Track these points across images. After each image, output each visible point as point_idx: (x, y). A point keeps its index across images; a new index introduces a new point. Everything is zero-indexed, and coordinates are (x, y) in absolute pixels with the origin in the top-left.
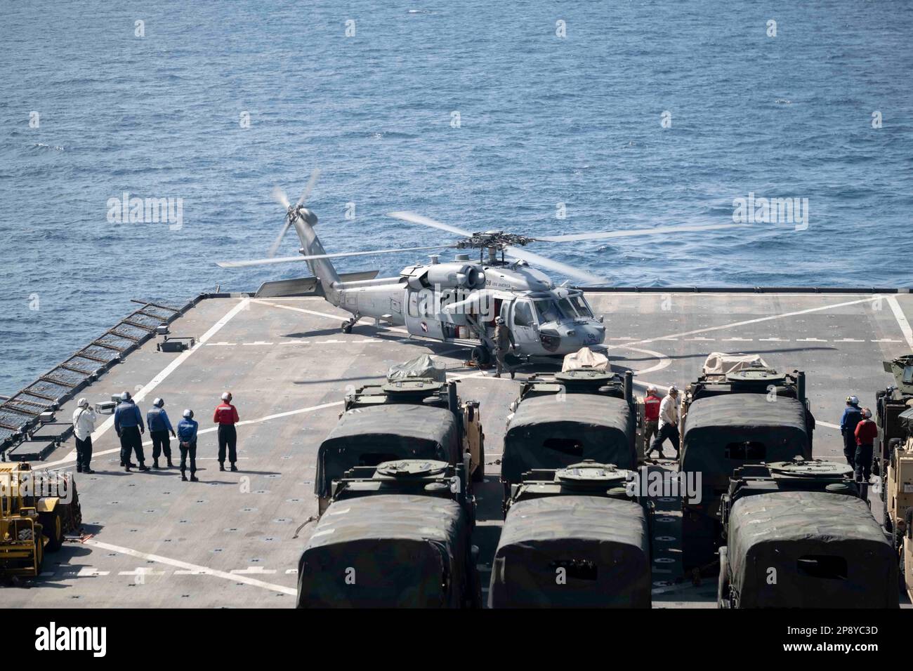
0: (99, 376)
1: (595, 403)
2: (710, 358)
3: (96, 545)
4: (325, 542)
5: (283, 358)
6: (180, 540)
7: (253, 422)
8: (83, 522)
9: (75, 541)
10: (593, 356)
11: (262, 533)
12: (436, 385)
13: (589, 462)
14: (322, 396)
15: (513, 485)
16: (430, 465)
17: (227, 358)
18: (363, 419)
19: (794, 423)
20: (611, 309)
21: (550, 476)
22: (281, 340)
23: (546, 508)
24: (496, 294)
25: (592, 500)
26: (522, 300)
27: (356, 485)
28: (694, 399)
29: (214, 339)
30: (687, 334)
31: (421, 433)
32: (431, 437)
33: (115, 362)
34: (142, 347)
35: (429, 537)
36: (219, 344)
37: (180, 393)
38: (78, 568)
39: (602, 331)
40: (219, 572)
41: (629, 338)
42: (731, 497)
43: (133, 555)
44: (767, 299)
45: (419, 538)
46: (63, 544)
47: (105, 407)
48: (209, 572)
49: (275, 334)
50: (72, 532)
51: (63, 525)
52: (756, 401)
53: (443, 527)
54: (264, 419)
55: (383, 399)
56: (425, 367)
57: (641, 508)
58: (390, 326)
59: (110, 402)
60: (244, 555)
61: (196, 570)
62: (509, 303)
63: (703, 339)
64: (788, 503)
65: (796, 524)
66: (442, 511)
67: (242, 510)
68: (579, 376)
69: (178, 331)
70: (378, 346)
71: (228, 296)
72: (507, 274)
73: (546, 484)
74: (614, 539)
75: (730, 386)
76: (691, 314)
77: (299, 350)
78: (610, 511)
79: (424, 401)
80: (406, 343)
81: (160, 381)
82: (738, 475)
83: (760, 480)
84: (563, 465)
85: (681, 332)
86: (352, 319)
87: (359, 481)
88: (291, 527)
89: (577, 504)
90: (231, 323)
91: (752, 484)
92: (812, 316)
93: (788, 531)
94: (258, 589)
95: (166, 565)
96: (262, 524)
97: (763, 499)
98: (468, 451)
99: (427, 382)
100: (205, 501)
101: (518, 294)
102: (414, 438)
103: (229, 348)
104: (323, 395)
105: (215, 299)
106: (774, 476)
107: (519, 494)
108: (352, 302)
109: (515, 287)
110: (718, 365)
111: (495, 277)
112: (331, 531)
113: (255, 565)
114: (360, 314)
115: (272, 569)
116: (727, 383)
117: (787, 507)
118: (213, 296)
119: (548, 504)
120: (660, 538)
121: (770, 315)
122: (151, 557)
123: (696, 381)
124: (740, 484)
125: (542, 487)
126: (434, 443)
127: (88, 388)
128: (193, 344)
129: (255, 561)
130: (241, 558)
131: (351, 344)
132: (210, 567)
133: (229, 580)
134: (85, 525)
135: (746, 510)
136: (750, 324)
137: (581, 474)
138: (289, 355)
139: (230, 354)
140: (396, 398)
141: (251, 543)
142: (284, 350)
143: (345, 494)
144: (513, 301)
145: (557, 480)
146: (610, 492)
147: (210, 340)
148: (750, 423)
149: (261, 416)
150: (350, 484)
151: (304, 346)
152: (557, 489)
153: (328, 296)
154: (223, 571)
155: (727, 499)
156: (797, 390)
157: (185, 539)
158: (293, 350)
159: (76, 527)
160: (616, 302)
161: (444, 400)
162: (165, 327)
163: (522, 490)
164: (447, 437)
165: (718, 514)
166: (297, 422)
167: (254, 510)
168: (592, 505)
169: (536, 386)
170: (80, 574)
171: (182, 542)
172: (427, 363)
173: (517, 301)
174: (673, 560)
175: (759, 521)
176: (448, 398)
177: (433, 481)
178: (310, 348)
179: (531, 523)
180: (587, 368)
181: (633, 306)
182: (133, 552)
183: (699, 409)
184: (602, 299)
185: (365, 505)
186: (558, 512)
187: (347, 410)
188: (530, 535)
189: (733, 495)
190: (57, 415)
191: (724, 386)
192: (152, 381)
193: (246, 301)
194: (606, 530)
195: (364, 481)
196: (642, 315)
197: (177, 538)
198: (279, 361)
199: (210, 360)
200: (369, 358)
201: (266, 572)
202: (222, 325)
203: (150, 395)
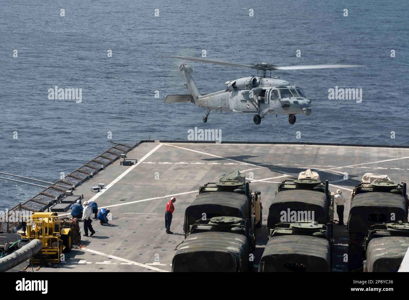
0: (94, 175)
1: (311, 194)
2: (364, 176)
3: (87, 250)
4: (185, 251)
5: (176, 170)
7: (161, 198)
8: (81, 240)
9: (77, 248)
10: (312, 173)
11: (161, 247)
12: (240, 184)
14: (191, 187)
15: (271, 229)
16: (234, 219)
17: (151, 169)
18: (206, 198)
19: (400, 206)
20: (324, 153)
21: (288, 226)
22: (176, 162)
23: (284, 240)
25: (306, 238)
27: (200, 227)
28: (356, 193)
29: (146, 160)
30: (358, 165)
31: (232, 205)
32: (236, 207)
33: (102, 169)
34: (114, 163)
35: (231, 251)
36: (148, 163)
37: (129, 184)
38: (78, 260)
40: (140, 264)
41: (332, 166)
42: (369, 238)
44: (395, 150)
45: (226, 251)
46: (72, 249)
47: (95, 189)
48: (136, 264)
49: (174, 159)
50: (76, 244)
51: (72, 240)
52: (384, 196)
53: (238, 246)
55: (216, 189)
56: (236, 176)
57: (328, 242)
59: (97, 187)
60: (152, 257)
61: (130, 263)
63: (365, 167)
64: (394, 242)
65: (397, 251)
66: (238, 240)
67: (153, 237)
68: (304, 182)
69: (130, 156)
70: (219, 166)
71: (153, 141)
73: (285, 229)
74: (314, 255)
75: (372, 188)
76: (360, 156)
77: (183, 167)
78: (313, 242)
79: (234, 190)
81: (120, 178)
82: (372, 228)
83: (382, 231)
85: (355, 164)
87: (202, 225)
88: (174, 245)
89: (299, 239)
90: (154, 154)
91: (378, 233)
93: (393, 254)
95: (117, 260)
96: (161, 243)
97: (382, 240)
98: (254, 214)
99: (236, 182)
100: (137, 232)
102: (228, 207)
103: (153, 165)
104: (193, 187)
105: (148, 143)
106: (389, 229)
107: (273, 233)
110: (369, 179)
112: (188, 247)
113: (157, 262)
115: (164, 263)
117: (393, 244)
118: (147, 141)
119: (285, 238)
120: (339, 256)
121: (396, 158)
122: (111, 256)
123: (358, 185)
124: (373, 232)
126: (237, 209)
127: (88, 180)
128: (136, 162)
130: (150, 258)
131: (207, 165)
132: (137, 262)
133: (145, 268)
135: (375, 244)
136: (387, 162)
137: (301, 225)
138: (179, 169)
139: (153, 167)
140: (222, 189)
141: (156, 252)
142: (177, 166)
143: (196, 231)
145: (291, 228)
146: (315, 234)
147: (144, 161)
148: (381, 206)
149: (164, 195)
150: (198, 226)
151: (186, 165)
152: (290, 232)
154: (142, 263)
155: (367, 239)
156: (403, 191)
157: (126, 249)
158: (181, 167)
159: (78, 242)
160: (327, 150)
161: (243, 190)
162: (124, 154)
163: (275, 231)
164: (243, 207)
165: (363, 245)
166: (180, 199)
167: (158, 237)
168: (306, 240)
169: (285, 185)
170: (79, 263)
171: (125, 250)
172: (237, 174)
174: (344, 266)
175: (380, 249)
176: (245, 190)
177: (235, 226)
178: (188, 166)
179: (278, 246)
180: (308, 178)
181: (334, 152)
182: (103, 254)
183: (358, 198)
184: (321, 148)
186: (290, 242)
187: (200, 194)
189: (370, 237)
190: (74, 192)
191: (370, 188)
192: (117, 178)
193: (161, 144)
194: (311, 251)
195: (204, 225)
196: (338, 156)
197: (123, 248)
198: (174, 171)
199: (144, 170)
200: (214, 171)
201: (161, 265)
202: (150, 155)
203: (115, 185)
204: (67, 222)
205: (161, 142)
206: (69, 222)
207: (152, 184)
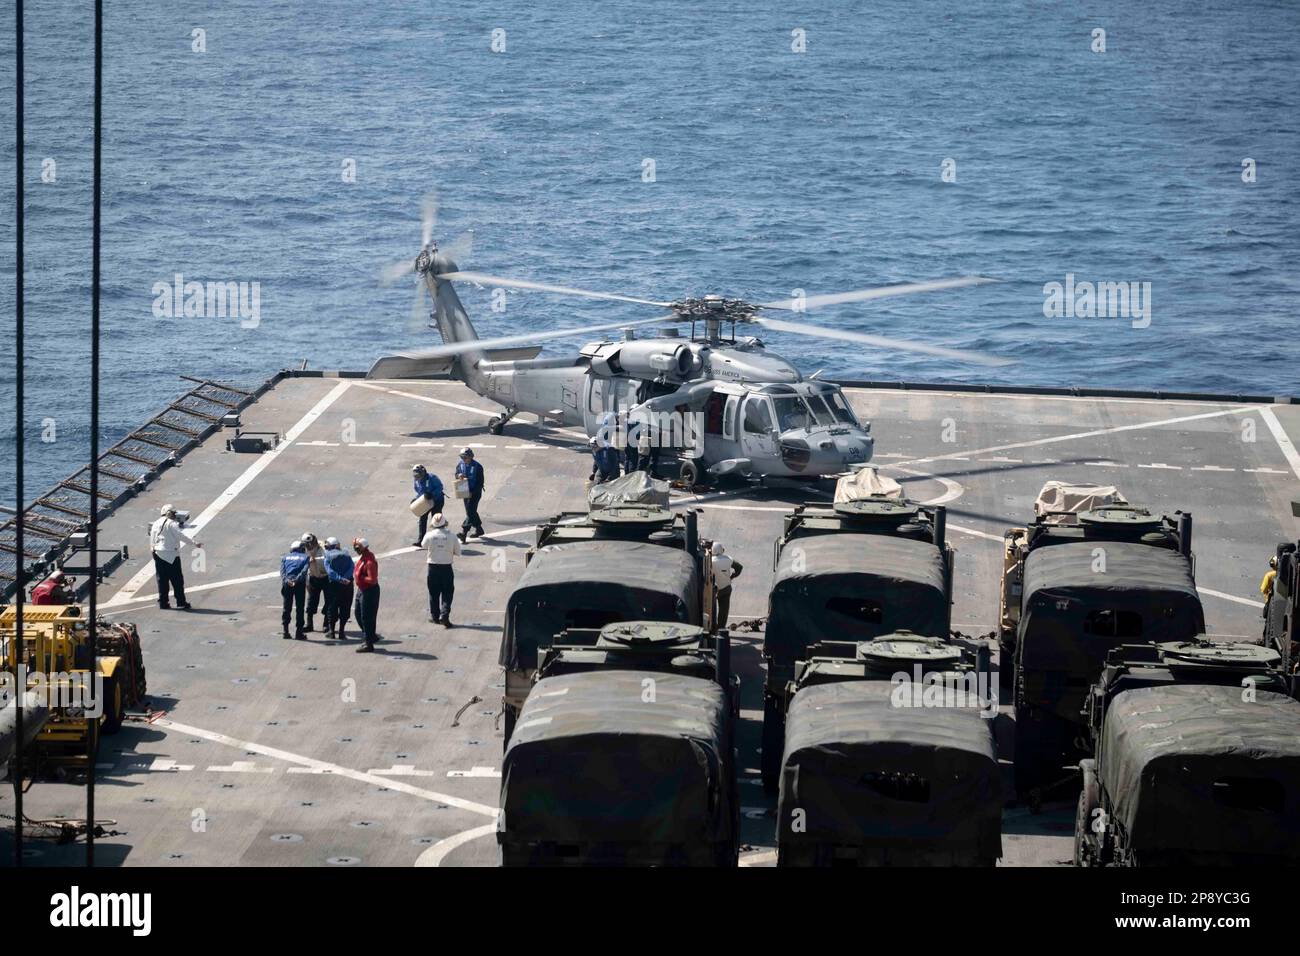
0: (147, 484)
1: (895, 549)
2: (1045, 489)
3: (170, 727)
4: (541, 735)
6: (291, 723)
8: (147, 693)
9: (139, 720)
10: (879, 481)
11: (407, 718)
12: (665, 515)
13: (903, 633)
15: (798, 662)
16: (677, 629)
17: (328, 465)
18: (567, 561)
19: (1183, 587)
21: (850, 652)
22: (403, 441)
23: (848, 697)
24: (720, 387)
26: (754, 396)
27: (572, 655)
28: (1033, 547)
29: (306, 435)
30: (982, 451)
31: (654, 583)
32: (669, 590)
33: (169, 464)
34: (205, 444)
35: (689, 733)
36: (315, 443)
37: (266, 511)
38: (149, 759)
39: (870, 444)
40: (352, 771)
41: (900, 456)
42: (1106, 690)
43: (226, 743)
44: (1089, 405)
45: (676, 734)
46: (123, 724)
48: (338, 770)
49: (394, 431)
50: (133, 707)
51: (123, 696)
52: (1124, 553)
53: (705, 718)
54: (393, 553)
55: (590, 533)
58: (559, 426)
60: (384, 748)
61: (319, 767)
62: (737, 399)
63: (1006, 459)
64: (1193, 702)
65: (1209, 732)
66: (701, 696)
67: (374, 684)
68: (868, 509)
69: (253, 422)
70: (544, 455)
71: (319, 374)
72: (735, 358)
73: (844, 662)
74: (955, 744)
75: (1082, 530)
76: (984, 424)
77: (430, 457)
79: (650, 537)
80: (582, 451)
81: (235, 495)
82: (1116, 659)
83: (1149, 667)
84: (868, 637)
85: (972, 449)
86: (503, 415)
87: (577, 650)
88: (446, 710)
90: (327, 414)
91: (1137, 672)
92: (1156, 433)
93: (1201, 741)
94: (410, 797)
95: (274, 759)
96: (405, 704)
97: (1154, 695)
99: (652, 510)
100: (320, 668)
101: (750, 387)
102: (645, 590)
103: (329, 450)
105: (301, 378)
106: (1168, 661)
107: (806, 675)
108: (506, 390)
109: (748, 378)
110: (1059, 499)
111: (718, 362)
112: (547, 720)
113: (403, 763)
114: (517, 408)
115: (427, 769)
116: (1080, 526)
117: (1192, 708)
118: (297, 374)
119: (848, 690)
121: (1096, 429)
122: (252, 747)
123: (1034, 521)
124: (1120, 672)
125: (838, 666)
126: (674, 597)
127: (132, 500)
128: (277, 442)
129: (401, 758)
130: (381, 753)
131: (504, 450)
132: (338, 763)
133: (368, 784)
134: (150, 697)
135: (1133, 709)
136: (1070, 440)
137: (894, 649)
139: (331, 458)
140: (609, 531)
141: (393, 731)
142: (409, 456)
143: (557, 668)
144: (743, 397)
145: (859, 657)
147: (300, 438)
148: (1120, 584)
149: (387, 550)
150: (565, 653)
152: (860, 670)
153: (471, 380)
154: (357, 769)
155: (1099, 692)
156: (1179, 540)
157: (297, 723)
158: (421, 456)
159: (139, 700)
160: (876, 402)
161: (679, 536)
162: (235, 416)
163: (810, 670)
164: (688, 590)
165: (1082, 712)
167: (392, 684)
169: (806, 520)
170: (153, 767)
171: (293, 727)
172: (644, 483)
173: (749, 397)
175: (1154, 725)
176: (684, 535)
177: (684, 652)
178: (444, 455)
179: (833, 718)
180: (878, 498)
181: (900, 410)
182: (224, 739)
183: (1044, 562)
184: (855, 398)
185: (589, 684)
186: (867, 703)
187: (539, 546)
188: (833, 735)
189: (1109, 687)
191: (1075, 529)
192: (224, 494)
193: (346, 383)
194: (941, 732)
195: (585, 649)
196: (915, 422)
197: (286, 721)
198: (403, 471)
199: (304, 466)
200: (532, 471)
201: (418, 773)
202: (315, 417)
203: (223, 514)
204: (105, 635)
205: (343, 375)
206: (110, 635)
207: (341, 513)
